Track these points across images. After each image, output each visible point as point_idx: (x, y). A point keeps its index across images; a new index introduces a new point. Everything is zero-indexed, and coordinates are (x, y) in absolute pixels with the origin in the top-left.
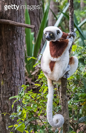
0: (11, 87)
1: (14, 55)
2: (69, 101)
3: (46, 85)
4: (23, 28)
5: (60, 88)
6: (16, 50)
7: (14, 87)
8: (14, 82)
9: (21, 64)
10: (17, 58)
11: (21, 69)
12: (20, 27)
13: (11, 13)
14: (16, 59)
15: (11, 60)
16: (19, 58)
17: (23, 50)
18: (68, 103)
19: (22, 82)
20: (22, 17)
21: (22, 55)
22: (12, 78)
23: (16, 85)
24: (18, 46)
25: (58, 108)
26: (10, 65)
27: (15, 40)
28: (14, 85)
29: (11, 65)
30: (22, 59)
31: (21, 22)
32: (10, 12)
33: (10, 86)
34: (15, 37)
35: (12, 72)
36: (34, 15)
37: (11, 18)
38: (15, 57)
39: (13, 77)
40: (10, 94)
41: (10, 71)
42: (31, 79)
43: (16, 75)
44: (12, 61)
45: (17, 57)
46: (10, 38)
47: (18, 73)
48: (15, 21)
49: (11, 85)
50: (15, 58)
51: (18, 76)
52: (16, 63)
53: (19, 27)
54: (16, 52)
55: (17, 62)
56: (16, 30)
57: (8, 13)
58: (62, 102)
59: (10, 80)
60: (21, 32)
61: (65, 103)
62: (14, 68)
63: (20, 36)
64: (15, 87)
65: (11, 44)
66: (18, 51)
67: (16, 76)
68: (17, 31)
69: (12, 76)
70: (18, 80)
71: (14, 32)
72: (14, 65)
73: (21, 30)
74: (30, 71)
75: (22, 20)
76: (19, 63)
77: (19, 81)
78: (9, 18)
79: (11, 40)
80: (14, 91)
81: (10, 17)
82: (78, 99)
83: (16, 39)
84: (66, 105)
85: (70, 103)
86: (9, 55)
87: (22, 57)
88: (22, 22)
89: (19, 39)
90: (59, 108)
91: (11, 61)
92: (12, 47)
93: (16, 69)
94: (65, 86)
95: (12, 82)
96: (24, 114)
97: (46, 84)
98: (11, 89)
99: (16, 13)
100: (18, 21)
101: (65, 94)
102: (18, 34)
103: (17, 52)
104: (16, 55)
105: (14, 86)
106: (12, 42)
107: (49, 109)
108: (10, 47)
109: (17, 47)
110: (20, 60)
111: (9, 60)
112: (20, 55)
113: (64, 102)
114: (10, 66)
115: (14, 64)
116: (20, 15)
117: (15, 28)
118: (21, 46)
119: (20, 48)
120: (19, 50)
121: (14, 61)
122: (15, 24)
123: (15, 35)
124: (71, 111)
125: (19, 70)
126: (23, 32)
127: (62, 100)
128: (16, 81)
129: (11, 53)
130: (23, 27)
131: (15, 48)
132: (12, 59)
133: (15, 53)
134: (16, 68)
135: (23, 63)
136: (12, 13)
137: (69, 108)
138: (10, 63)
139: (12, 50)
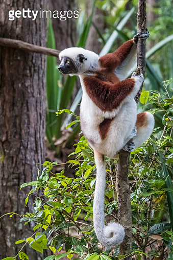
0: (19, 166)
1: (25, 105)
2: (132, 194)
3: (88, 164)
4: (43, 56)
5: (117, 169)
6: (30, 97)
7: (25, 167)
8: (24, 157)
9: (39, 123)
10: (32, 113)
11: (38, 134)
12: (39, 54)
13: (22, 28)
14: (30, 113)
15: (19, 116)
16: (35, 113)
17: (43, 97)
18: (131, 198)
19: (40, 157)
20: (43, 35)
21: (41, 106)
22: (20, 149)
23: (28, 162)
24: (33, 89)
25: (111, 206)
26: (18, 124)
27: (29, 78)
28: (24, 162)
29: (20, 125)
30: (40, 114)
31: (40, 45)
32: (20, 26)
33: (16, 164)
34: (28, 71)
35: (21, 138)
36: (62, 33)
37: (22, 37)
38: (28, 110)
39: (22, 148)
40: (16, 179)
41: (17, 137)
42: (54, 152)
43: (28, 145)
44: (21, 118)
45: (31, 110)
46: (19, 74)
47: (33, 139)
48: (29, 42)
49: (18, 163)
50: (28, 113)
51: (32, 146)
52: (29, 121)
53: (37, 55)
54: (29, 101)
55: (32, 120)
56: (30, 59)
57: (17, 27)
58: (119, 195)
59: (17, 153)
60: (40, 62)
61: (126, 197)
62: (26, 131)
63: (37, 71)
64: (27, 167)
65: (20, 85)
66: (34, 99)
67: (29, 147)
68: (32, 61)
69: (20, 146)
70: (33, 154)
71: (27, 63)
72: (26, 126)
73: (40, 59)
74: (52, 137)
75: (42, 41)
76: (34, 122)
77: (34, 156)
78: (19, 36)
79: (21, 77)
80: (24, 174)
81: (19, 34)
82: (149, 191)
83: (31, 76)
84: (128, 202)
85: (135, 197)
86: (16, 106)
87: (40, 109)
88: (42, 45)
89: (36, 77)
90: (113, 206)
91: (19, 118)
92: (22, 90)
93: (29, 132)
94: (125, 166)
95: (20, 156)
96: (48, 216)
97: (88, 160)
98: (18, 170)
99: (31, 28)
100: (34, 42)
101: (126, 181)
102: (34, 67)
103: (32, 101)
104: (29, 107)
105: (24, 165)
106: (23, 81)
107: (98, 207)
108: (18, 90)
109: (31, 92)
110: (37, 116)
111: (16, 116)
112: (37, 106)
113: (123, 196)
114: (18, 126)
115: (25, 123)
116: (39, 32)
117: (29, 55)
118: (39, 89)
119: (38, 92)
120: (36, 96)
121: (25, 116)
122: (29, 48)
123: (28, 68)
124: (135, 213)
125: (34, 134)
126: (43, 63)
127: (120, 191)
128: (27, 156)
129: (21, 102)
130: (45, 54)
131: (27, 93)
132: (21, 114)
133: (27, 102)
134: (28, 130)
135: (42, 122)
136: (24, 28)
137: (132, 207)
138: (18, 121)
139: (22, 98)
